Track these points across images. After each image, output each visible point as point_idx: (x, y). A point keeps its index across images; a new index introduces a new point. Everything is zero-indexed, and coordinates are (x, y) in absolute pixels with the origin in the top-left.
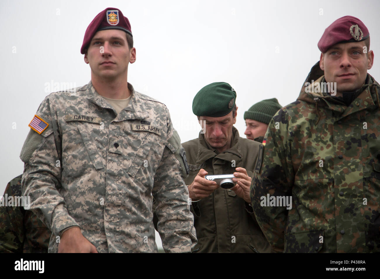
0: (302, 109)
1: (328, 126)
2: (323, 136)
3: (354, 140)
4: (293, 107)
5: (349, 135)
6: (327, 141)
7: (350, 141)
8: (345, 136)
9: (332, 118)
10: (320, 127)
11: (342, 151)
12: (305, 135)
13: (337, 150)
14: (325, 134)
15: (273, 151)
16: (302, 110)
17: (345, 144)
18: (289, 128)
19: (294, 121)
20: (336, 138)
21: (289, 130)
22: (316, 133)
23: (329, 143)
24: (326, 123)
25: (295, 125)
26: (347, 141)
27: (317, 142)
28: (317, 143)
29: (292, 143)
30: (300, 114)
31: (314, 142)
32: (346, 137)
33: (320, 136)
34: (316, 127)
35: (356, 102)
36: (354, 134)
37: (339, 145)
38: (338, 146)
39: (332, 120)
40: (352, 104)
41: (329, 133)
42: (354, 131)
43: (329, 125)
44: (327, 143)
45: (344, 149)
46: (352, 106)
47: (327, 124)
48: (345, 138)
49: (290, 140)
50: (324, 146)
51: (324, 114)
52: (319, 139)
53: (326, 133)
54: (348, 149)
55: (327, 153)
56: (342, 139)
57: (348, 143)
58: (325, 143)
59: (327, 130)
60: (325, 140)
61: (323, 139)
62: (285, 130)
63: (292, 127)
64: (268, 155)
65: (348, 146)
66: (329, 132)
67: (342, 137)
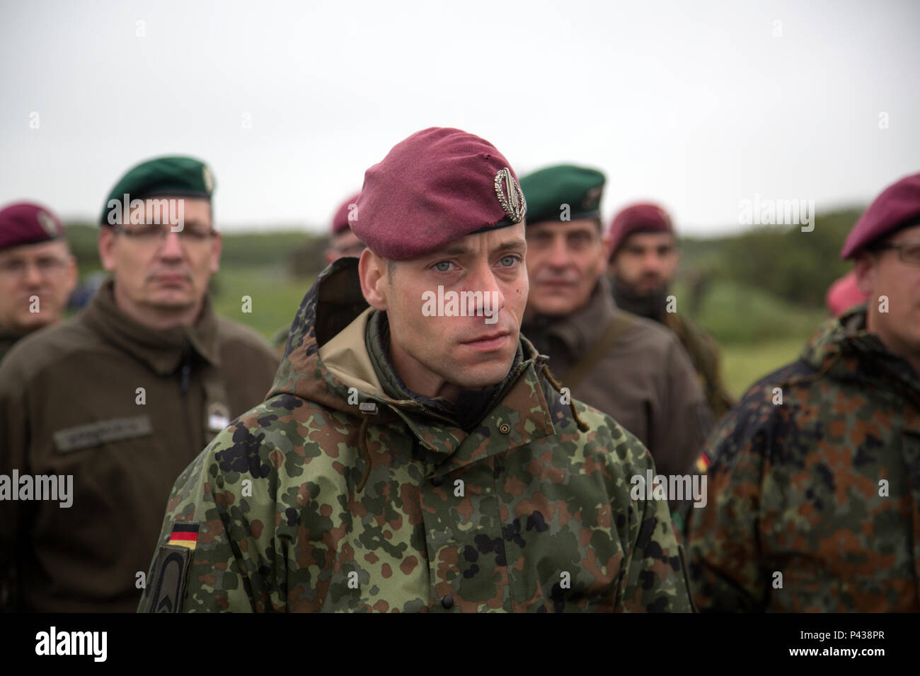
0: (311, 426)
1: (399, 490)
2: (387, 527)
3: (484, 542)
4: (280, 419)
5: (469, 525)
6: (403, 546)
7: (475, 546)
8: (458, 530)
9: (410, 463)
10: (374, 496)
11: (449, 582)
12: (337, 522)
13: (438, 580)
14: (394, 519)
15: (228, 570)
16: (311, 430)
17: (459, 555)
18: (280, 492)
19: (293, 471)
20: (433, 537)
21: (280, 500)
22: (362, 516)
23: (411, 552)
24: (394, 479)
25: (298, 482)
26: (467, 547)
27: (368, 547)
28: (368, 552)
29: (292, 548)
30: (308, 444)
31: (361, 547)
32: (464, 533)
33: (380, 528)
34: (362, 494)
35: (496, 421)
36: (484, 522)
37: (442, 562)
38: (439, 565)
39: (412, 471)
40: (485, 423)
41: (406, 518)
42: (481, 510)
43: (403, 485)
44: (405, 554)
45: (457, 574)
46: (487, 433)
47: (395, 484)
48: (458, 536)
49: (285, 538)
50: (395, 565)
51: (383, 449)
52: (376, 538)
53: (398, 516)
54: (468, 574)
55: (407, 588)
56: (452, 539)
57: (470, 554)
58: (396, 552)
59: (398, 506)
60: (394, 542)
61: (386, 539)
62: (265, 500)
63: (289, 490)
64: (210, 585)
65: (468, 565)
66: (406, 512)
67: (452, 535)
